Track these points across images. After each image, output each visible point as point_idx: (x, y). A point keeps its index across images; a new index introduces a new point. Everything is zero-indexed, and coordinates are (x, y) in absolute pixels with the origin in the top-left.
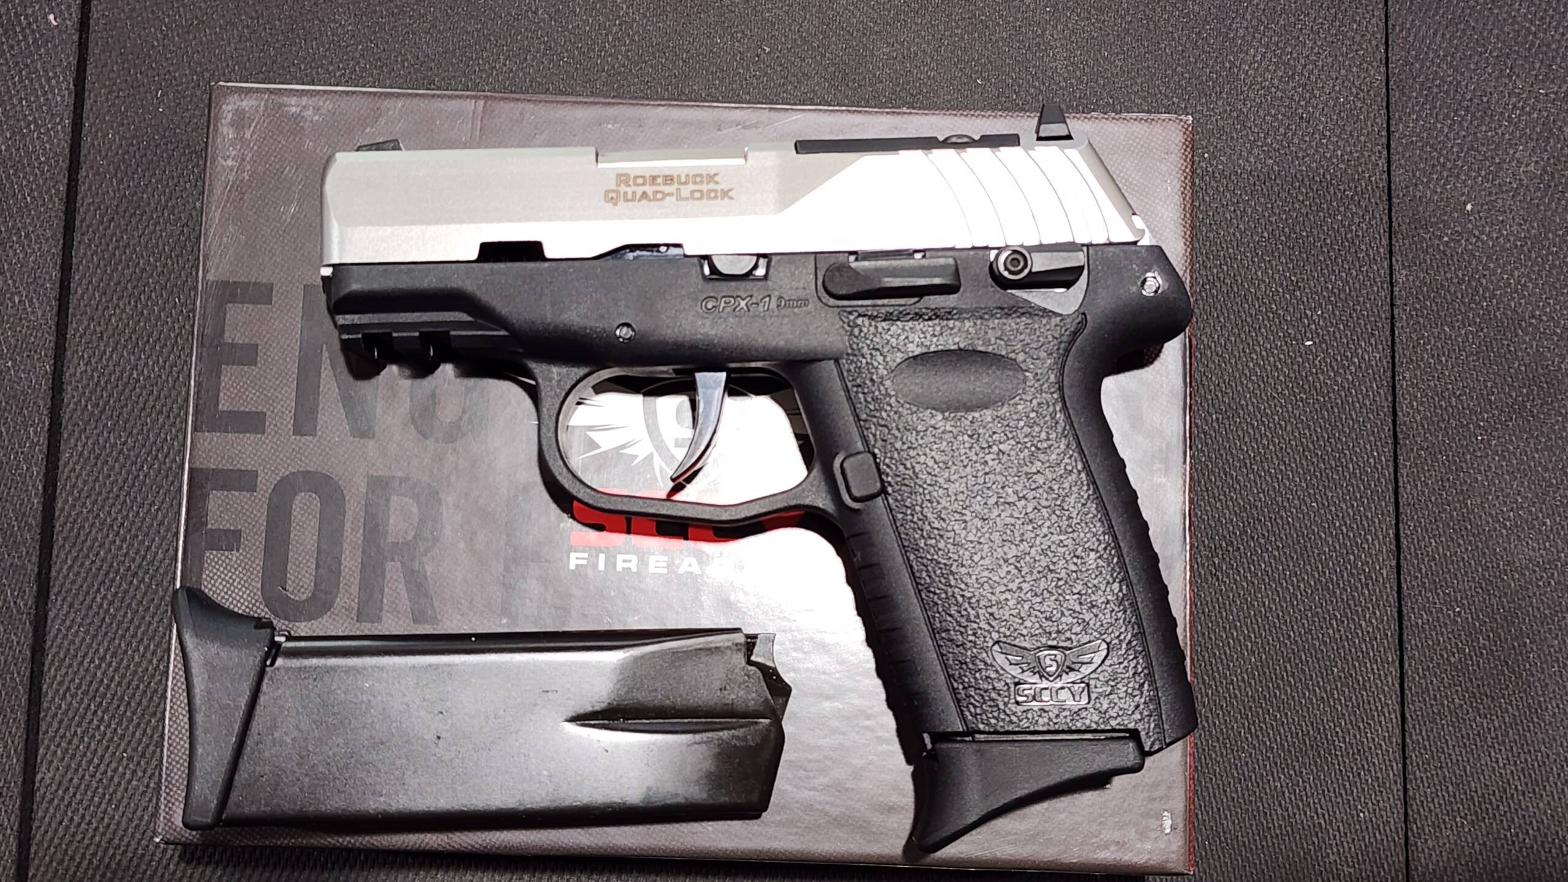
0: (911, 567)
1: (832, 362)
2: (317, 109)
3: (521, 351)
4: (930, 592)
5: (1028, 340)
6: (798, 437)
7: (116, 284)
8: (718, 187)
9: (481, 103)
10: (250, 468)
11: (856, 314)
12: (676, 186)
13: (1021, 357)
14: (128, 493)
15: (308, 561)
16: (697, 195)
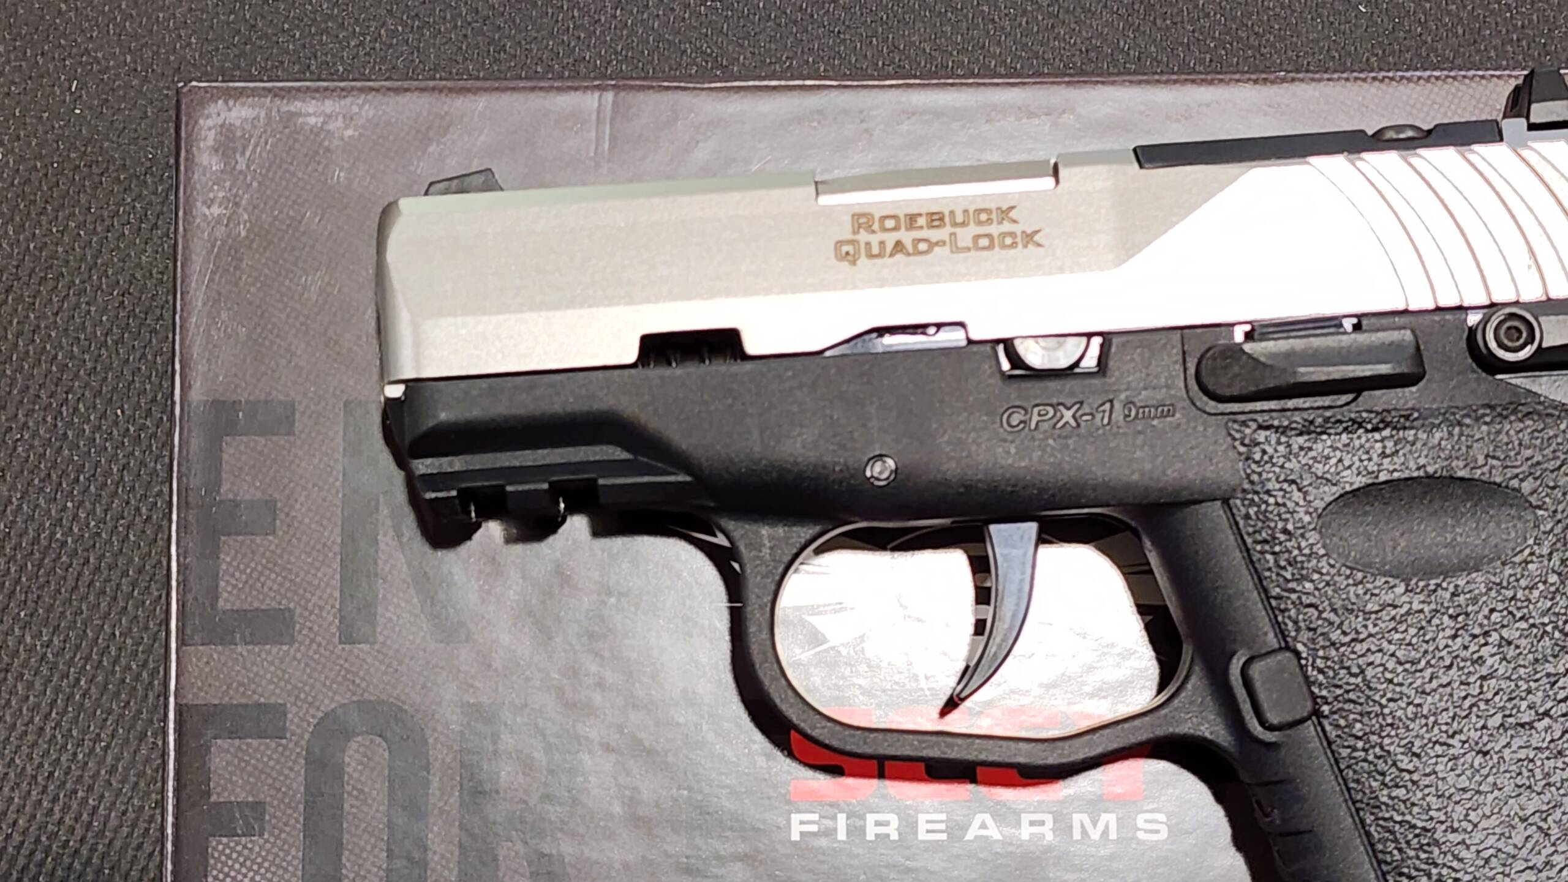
0: (1368, 834)
1: (1219, 503)
2: (349, 119)
3: (712, 504)
4: (1401, 874)
5: (1538, 458)
6: (1142, 609)
7: (21, 392)
8: (1016, 229)
9: (609, 96)
10: (273, 700)
11: (1254, 426)
12: (948, 229)
13: (1527, 487)
14: (58, 725)
15: (374, 847)
16: (984, 242)
